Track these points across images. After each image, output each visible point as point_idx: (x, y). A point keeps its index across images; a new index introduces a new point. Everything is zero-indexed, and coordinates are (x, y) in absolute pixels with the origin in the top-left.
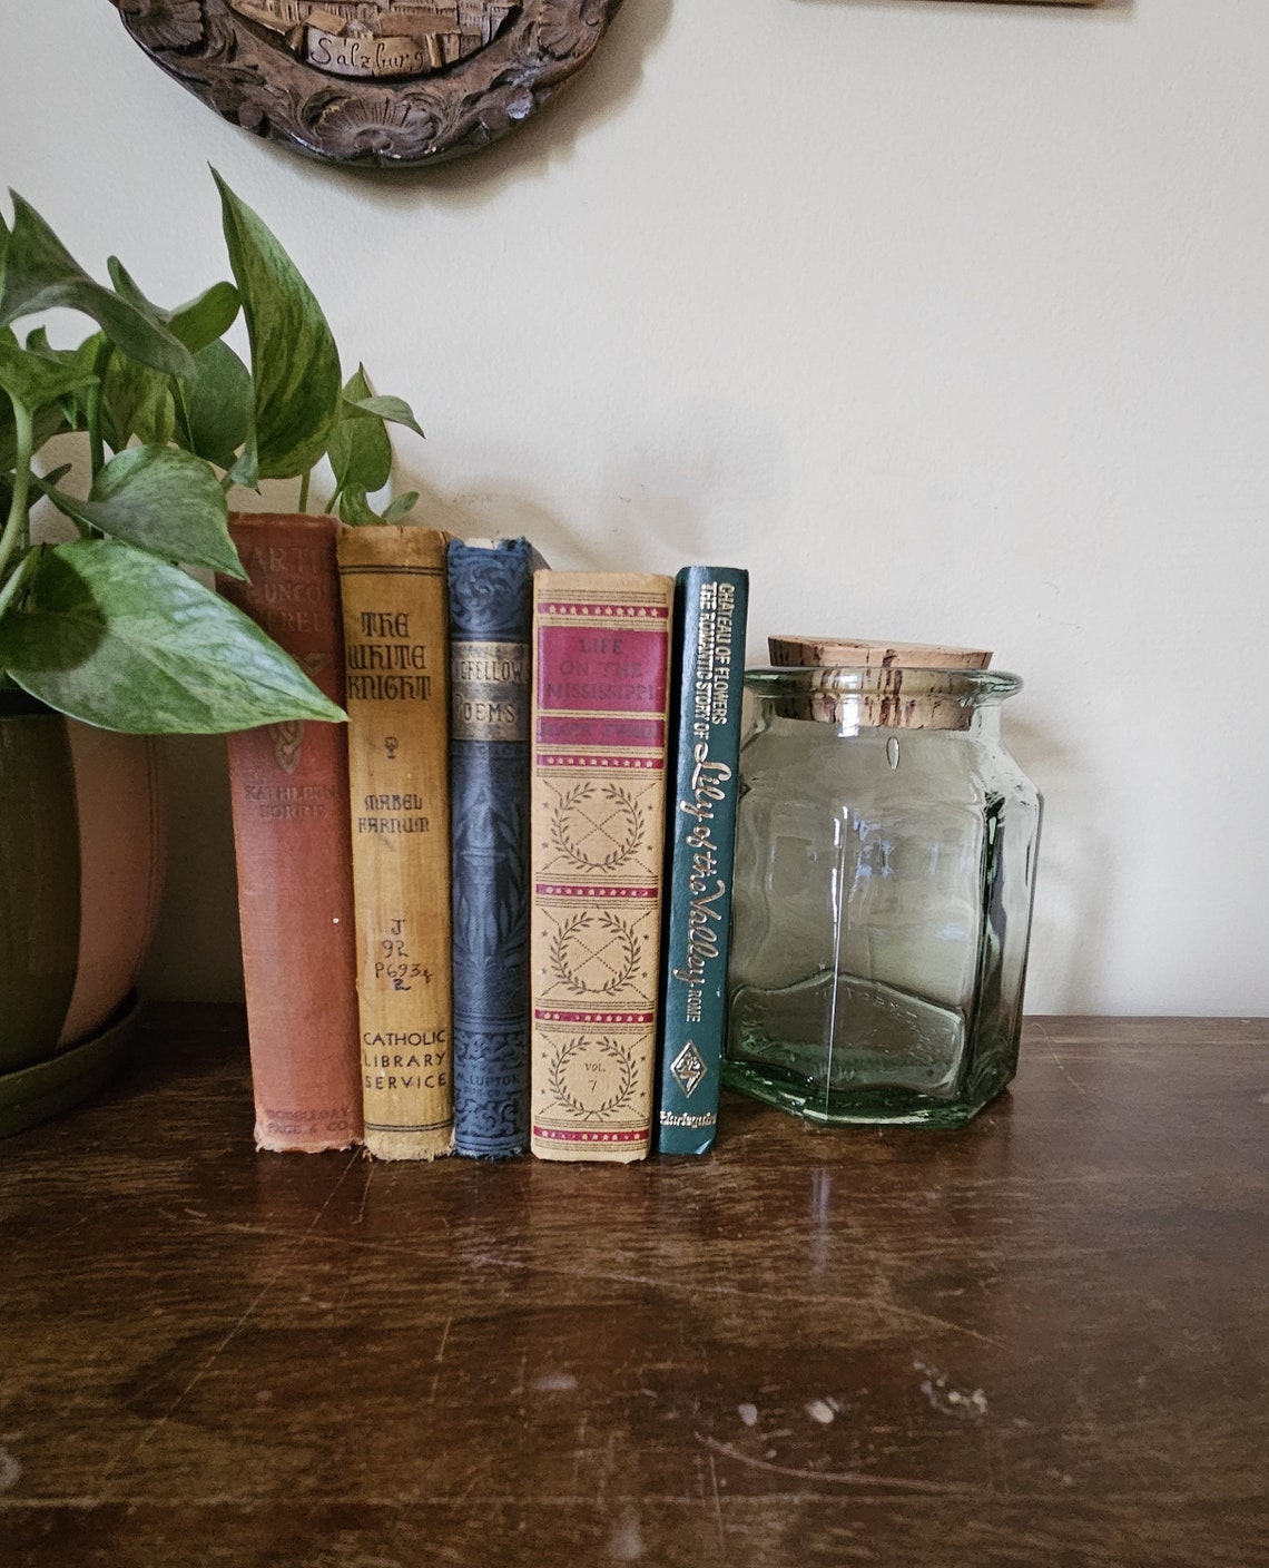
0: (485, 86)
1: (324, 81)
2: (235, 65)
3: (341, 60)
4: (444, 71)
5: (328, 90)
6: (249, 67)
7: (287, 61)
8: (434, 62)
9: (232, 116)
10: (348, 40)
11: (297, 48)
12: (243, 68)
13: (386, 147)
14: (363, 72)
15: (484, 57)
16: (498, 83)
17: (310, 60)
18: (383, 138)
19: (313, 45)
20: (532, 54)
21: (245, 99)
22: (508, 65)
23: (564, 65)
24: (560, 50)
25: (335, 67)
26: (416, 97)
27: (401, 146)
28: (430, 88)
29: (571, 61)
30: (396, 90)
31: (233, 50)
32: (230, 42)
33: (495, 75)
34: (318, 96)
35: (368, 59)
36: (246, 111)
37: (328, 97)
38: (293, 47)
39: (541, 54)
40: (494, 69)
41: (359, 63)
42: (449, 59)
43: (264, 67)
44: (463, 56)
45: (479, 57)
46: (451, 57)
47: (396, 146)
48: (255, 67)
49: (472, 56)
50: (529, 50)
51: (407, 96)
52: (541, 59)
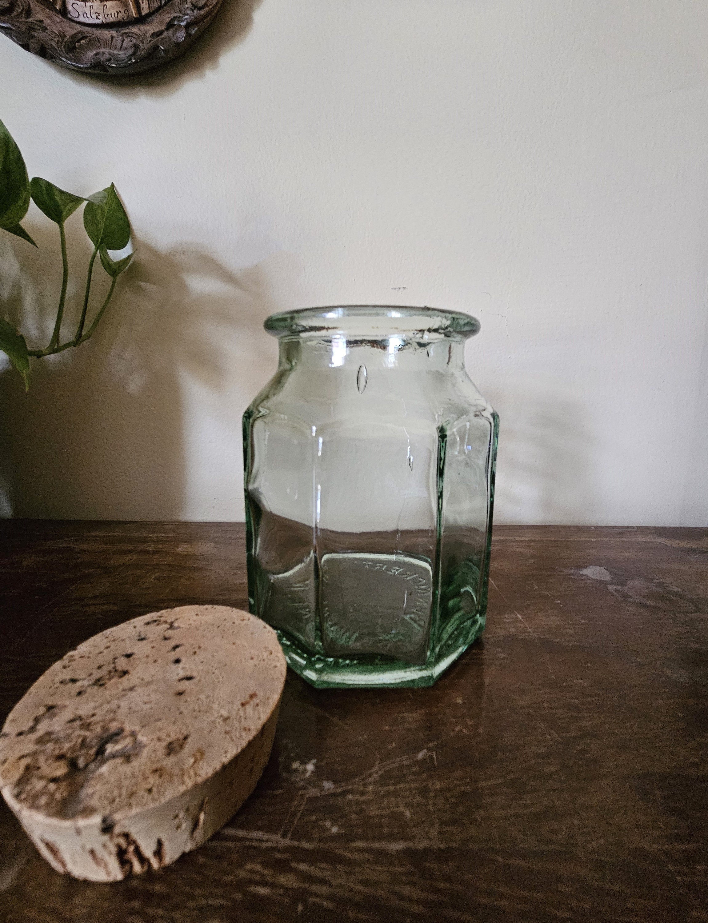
0: (163, 28)
1: (79, 28)
2: (29, 20)
3: (85, 15)
4: (141, 20)
5: (81, 32)
6: (37, 21)
7: (58, 18)
8: (134, 14)
9: (26, 47)
10: (87, 3)
11: (60, 9)
12: (34, 22)
13: (109, 60)
14: (97, 21)
15: (163, 12)
16: (170, 26)
17: (69, 16)
18: (107, 56)
19: (70, 8)
20: (188, 8)
21: (34, 37)
22: (174, 15)
23: (202, 12)
24: (200, 4)
25: (82, 19)
26: (128, 35)
27: (117, 60)
28: (135, 29)
29: (207, 9)
30: (117, 32)
31: (28, 13)
32: (26, 8)
33: (168, 20)
34: (74, 36)
35: (99, 14)
36: (33, 44)
37: (80, 36)
38: (58, 8)
39: (193, 8)
40: (167, 18)
41: (94, 16)
42: (143, 13)
43: (47, 22)
44: (151, 10)
45: (160, 11)
46: (145, 11)
47: (114, 60)
48: (41, 21)
49: (157, 11)
50: (187, 6)
51: (122, 35)
52: (193, 11)
